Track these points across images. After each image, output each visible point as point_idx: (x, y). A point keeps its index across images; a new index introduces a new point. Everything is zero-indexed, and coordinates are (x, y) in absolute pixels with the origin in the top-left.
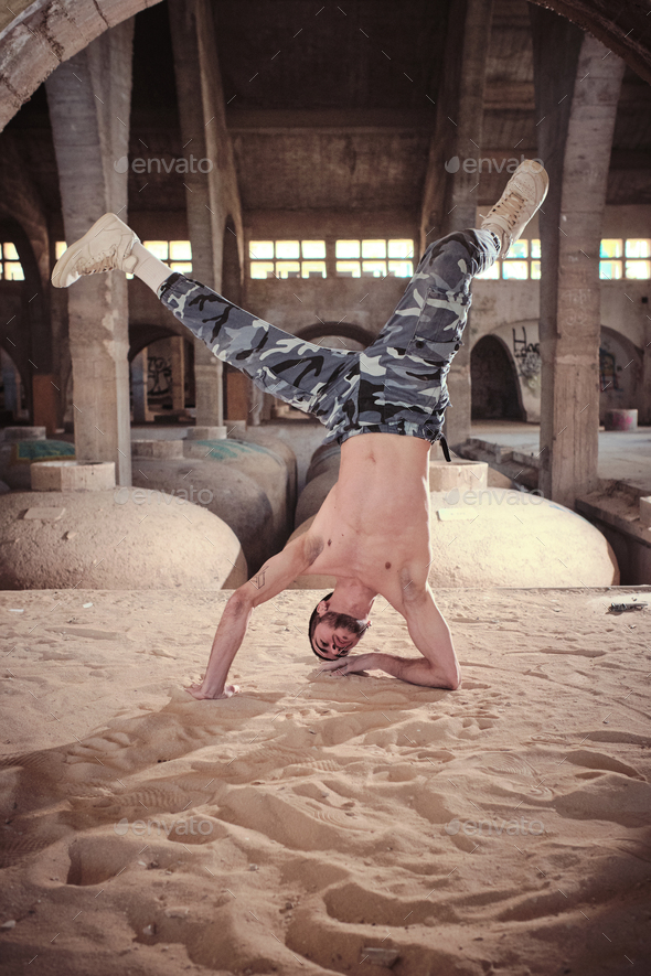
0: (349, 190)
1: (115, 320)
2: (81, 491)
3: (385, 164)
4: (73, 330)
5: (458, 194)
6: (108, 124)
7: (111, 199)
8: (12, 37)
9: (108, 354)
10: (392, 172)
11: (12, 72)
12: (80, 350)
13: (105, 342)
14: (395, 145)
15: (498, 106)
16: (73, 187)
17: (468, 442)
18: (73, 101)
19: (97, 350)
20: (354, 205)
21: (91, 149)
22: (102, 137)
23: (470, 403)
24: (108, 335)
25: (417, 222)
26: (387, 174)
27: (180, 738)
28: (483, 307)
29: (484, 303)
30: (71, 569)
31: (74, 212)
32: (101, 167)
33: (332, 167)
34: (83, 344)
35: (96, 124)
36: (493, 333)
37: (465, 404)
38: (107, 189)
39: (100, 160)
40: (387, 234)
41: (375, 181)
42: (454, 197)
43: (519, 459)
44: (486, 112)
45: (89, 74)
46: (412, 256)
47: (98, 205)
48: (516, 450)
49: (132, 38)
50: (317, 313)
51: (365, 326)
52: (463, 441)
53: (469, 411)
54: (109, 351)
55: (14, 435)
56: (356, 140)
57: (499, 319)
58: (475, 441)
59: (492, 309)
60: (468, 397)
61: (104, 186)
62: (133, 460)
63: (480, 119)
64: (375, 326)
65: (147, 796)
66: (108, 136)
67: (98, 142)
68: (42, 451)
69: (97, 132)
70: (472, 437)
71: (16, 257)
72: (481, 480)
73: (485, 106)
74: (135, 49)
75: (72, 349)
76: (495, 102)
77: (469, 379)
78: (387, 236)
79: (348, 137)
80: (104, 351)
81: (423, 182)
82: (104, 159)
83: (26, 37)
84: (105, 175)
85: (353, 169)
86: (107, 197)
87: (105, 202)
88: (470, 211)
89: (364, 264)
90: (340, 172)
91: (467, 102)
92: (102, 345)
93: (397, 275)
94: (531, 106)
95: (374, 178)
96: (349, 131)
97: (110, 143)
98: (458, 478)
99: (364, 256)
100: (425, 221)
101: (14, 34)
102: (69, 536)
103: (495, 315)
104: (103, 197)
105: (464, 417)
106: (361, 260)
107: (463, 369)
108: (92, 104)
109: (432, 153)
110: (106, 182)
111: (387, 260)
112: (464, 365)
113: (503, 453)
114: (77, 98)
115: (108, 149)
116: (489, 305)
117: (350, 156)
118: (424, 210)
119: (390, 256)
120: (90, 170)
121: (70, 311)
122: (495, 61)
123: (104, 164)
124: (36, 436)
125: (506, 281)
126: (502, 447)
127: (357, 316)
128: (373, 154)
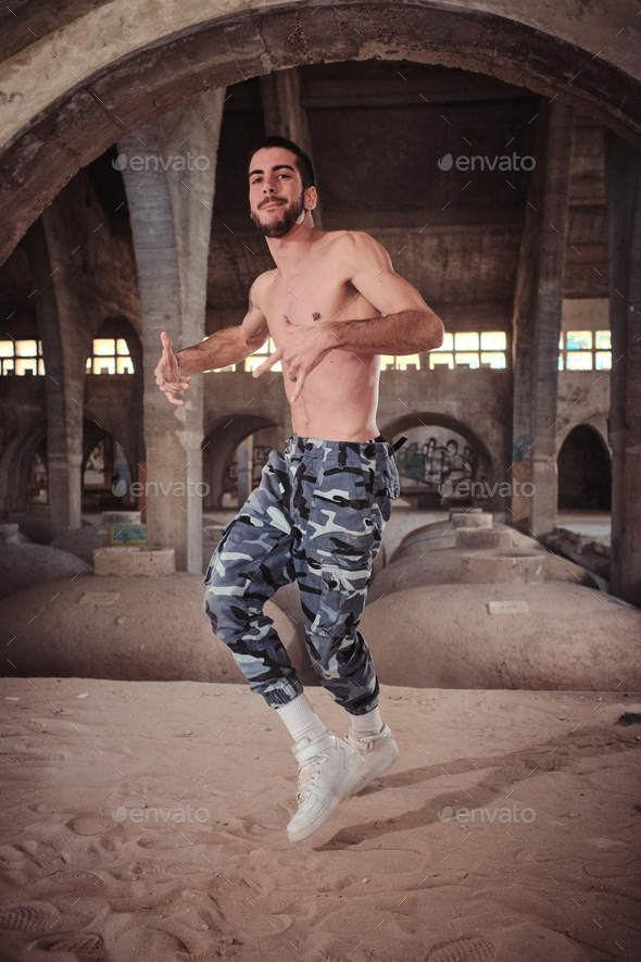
0: (442, 285)
1: (187, 411)
2: (140, 576)
3: (477, 260)
4: (147, 421)
5: (544, 288)
6: (186, 229)
7: (187, 297)
8: (22, 146)
9: (180, 443)
10: (484, 268)
11: (27, 178)
12: (154, 440)
13: (177, 433)
14: (486, 240)
15: (586, 203)
16: (151, 287)
17: (555, 531)
18: (152, 208)
19: (169, 440)
20: (447, 300)
21: (168, 251)
22: (179, 239)
23: (557, 493)
24: (180, 426)
25: (510, 315)
26: (478, 269)
27: (92, 850)
28: (575, 397)
29: (576, 394)
30: (119, 653)
31: (151, 310)
32: (177, 267)
33: (425, 264)
34: (156, 434)
35: (173, 227)
36: (586, 422)
37: (551, 494)
38: (183, 288)
39: (177, 261)
40: (480, 327)
41: (467, 276)
42: (540, 290)
43: (599, 549)
44: (573, 209)
45: (167, 183)
46: (504, 348)
47: (174, 302)
48: (597, 541)
49: (216, 148)
50: (410, 404)
51: (457, 416)
52: (550, 530)
53: (556, 501)
54: (181, 441)
55: (111, 520)
56: (448, 239)
57: (592, 409)
58: (562, 530)
59: (585, 399)
60: (555, 486)
61: (179, 285)
62: (204, 546)
63: (566, 215)
64: (467, 416)
65: (20, 917)
66: (186, 238)
67: (174, 244)
68: (135, 536)
69: (174, 235)
70: (559, 527)
71: (127, 353)
72: (538, 572)
73: (569, 203)
74: (219, 159)
75: (146, 439)
76: (585, 198)
77: (556, 469)
78: (480, 329)
79: (440, 236)
80: (176, 440)
81: (514, 277)
82: (180, 259)
83: (37, 145)
84: (181, 275)
85: (445, 266)
86: (182, 295)
87: (180, 300)
88: (556, 303)
89: (457, 356)
90: (434, 269)
91: (552, 198)
92: (173, 435)
93: (493, 367)
94: (603, 202)
95: (466, 275)
96: (441, 229)
97: (188, 245)
98: (513, 571)
99: (457, 349)
100: (516, 314)
101: (24, 143)
102: (120, 621)
103: (588, 405)
104: (179, 295)
105: (550, 507)
106: (454, 352)
107: (550, 459)
108: (170, 210)
109: (522, 249)
110: (182, 281)
111: (480, 352)
112: (551, 454)
113: (584, 543)
114: (155, 204)
115: (185, 251)
116: (582, 395)
117: (443, 253)
118: (516, 302)
119: (483, 348)
120: (168, 271)
121: (145, 402)
122: (583, 160)
123: (180, 265)
124: (131, 521)
125: (599, 371)
126: (585, 537)
127: (449, 406)
128: (465, 251)
